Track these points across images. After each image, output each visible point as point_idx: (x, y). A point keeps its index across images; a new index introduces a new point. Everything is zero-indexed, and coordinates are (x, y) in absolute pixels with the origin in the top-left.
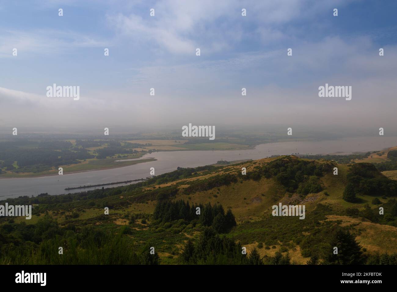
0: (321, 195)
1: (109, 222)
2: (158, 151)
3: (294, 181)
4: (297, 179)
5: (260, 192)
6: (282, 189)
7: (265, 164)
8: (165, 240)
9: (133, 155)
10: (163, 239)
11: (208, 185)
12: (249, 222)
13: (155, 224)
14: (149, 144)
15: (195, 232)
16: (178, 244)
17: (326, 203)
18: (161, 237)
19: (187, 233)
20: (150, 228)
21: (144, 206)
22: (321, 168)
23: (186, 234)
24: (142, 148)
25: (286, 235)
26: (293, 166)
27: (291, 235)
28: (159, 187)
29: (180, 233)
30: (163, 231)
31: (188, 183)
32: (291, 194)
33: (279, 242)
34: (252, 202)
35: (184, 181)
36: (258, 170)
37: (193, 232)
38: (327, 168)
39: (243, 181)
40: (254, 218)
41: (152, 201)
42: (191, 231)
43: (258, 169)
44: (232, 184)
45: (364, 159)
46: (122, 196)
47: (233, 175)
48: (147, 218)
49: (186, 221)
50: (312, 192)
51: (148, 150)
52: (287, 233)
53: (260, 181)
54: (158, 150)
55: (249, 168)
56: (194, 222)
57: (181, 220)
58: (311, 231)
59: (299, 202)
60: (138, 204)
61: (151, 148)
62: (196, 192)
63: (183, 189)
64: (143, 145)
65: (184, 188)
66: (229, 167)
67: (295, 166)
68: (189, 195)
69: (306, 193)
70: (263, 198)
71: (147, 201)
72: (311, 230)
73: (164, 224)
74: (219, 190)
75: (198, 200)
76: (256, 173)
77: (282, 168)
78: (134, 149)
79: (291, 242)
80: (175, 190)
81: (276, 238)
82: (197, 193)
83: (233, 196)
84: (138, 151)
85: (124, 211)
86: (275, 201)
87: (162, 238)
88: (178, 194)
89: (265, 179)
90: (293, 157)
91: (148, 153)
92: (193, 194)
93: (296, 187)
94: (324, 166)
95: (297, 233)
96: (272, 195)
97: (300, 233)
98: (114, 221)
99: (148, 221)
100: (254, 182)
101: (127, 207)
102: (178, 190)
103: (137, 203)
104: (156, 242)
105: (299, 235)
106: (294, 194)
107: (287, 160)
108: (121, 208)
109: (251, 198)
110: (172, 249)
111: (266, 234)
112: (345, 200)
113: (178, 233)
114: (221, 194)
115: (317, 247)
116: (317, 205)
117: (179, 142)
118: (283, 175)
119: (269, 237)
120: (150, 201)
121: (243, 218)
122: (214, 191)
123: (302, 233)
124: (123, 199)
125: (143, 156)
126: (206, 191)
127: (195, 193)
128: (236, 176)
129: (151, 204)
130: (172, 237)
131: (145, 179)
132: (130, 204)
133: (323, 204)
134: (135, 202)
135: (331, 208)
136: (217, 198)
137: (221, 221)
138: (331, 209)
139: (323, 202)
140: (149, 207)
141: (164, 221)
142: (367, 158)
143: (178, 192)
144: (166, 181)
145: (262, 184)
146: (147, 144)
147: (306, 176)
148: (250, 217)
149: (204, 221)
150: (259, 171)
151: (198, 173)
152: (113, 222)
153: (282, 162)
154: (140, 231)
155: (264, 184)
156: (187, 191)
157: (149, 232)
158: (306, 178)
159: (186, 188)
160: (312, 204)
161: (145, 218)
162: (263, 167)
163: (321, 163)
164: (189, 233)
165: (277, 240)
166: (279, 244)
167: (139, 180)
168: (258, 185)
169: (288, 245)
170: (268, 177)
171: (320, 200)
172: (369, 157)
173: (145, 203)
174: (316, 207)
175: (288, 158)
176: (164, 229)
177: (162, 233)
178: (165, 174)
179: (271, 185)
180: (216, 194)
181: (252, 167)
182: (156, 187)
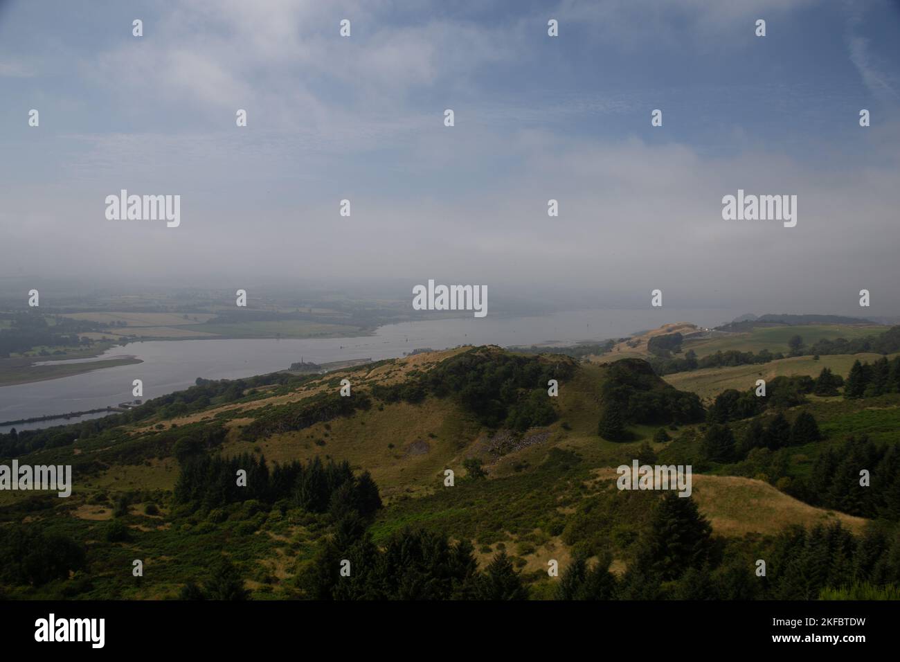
0: (554, 429)
1: (58, 514)
2: (143, 339)
3: (498, 402)
4: (504, 398)
5: (425, 430)
6: (473, 421)
7: (430, 366)
8: (228, 551)
9: (79, 349)
10: (219, 548)
11: (301, 418)
12: (406, 498)
13: (184, 514)
14: (119, 322)
15: (292, 527)
16: (262, 559)
17: (568, 446)
18: (216, 544)
19: (274, 530)
20: (174, 523)
21: (142, 471)
22: (553, 371)
23: (271, 534)
24: (101, 332)
25: (522, 518)
26: (495, 369)
27: (534, 517)
28: (174, 426)
29: (258, 533)
30: (213, 529)
31: (248, 414)
32: (492, 430)
33: (510, 535)
34: (409, 451)
35: (235, 410)
36: (418, 379)
37: (289, 529)
38: (564, 371)
39: (385, 407)
40: (414, 489)
41: (161, 459)
42: (282, 526)
43: (419, 376)
44: (359, 412)
45: (605, 353)
46: (79, 448)
47: (359, 392)
48: (157, 501)
49: (262, 504)
50: (538, 424)
51: (116, 338)
52: (522, 514)
53: (424, 405)
54: (142, 337)
55: (394, 376)
56: (283, 505)
57: (252, 501)
58: (576, 504)
59: (511, 448)
60: (126, 467)
61: (126, 332)
62: (274, 434)
63: (240, 427)
64: (104, 326)
65: (242, 425)
66: (336, 375)
67: (501, 369)
68: (254, 441)
69: (525, 426)
70: (432, 441)
71: (148, 458)
72: (575, 502)
73: (208, 513)
74: (328, 427)
75: (278, 452)
76: (415, 386)
77: (471, 374)
78: (81, 336)
79: (537, 531)
80: (219, 430)
81: (499, 526)
82: (275, 436)
83: (363, 442)
84: (92, 340)
85: (90, 485)
86: (459, 449)
87: (217, 547)
88: (227, 441)
89: (436, 399)
90: (493, 350)
91: (118, 346)
92: (265, 440)
93: (502, 415)
94: (557, 368)
95: (546, 510)
96: (453, 435)
97: (551, 511)
98: (71, 512)
99: (162, 507)
100: (411, 406)
101: (97, 476)
102: (227, 431)
103: (123, 465)
104: (207, 558)
105: (550, 514)
106: (498, 431)
107: (482, 354)
108: (81, 478)
109: (405, 443)
110: (250, 570)
111: (473, 520)
112: (604, 437)
113: (251, 534)
114: (335, 437)
115: (602, 535)
116: (550, 451)
117: (195, 319)
118: (475, 388)
119: (482, 525)
120: (156, 459)
121: (391, 489)
122: (317, 430)
123: (556, 510)
124: (81, 455)
125: (105, 352)
126: (296, 432)
127: (270, 436)
128: (367, 394)
129: (159, 467)
130: (242, 542)
131: (117, 407)
132: (105, 468)
133: (561, 448)
134: (116, 462)
135: (577, 455)
136: (326, 447)
137: (352, 499)
138: (578, 457)
139: (562, 445)
140: (153, 473)
141: (206, 505)
142: (611, 351)
143: (227, 436)
144: (184, 411)
145: (429, 412)
146: (113, 322)
147: (524, 390)
148: (406, 487)
149: (308, 503)
150: (421, 380)
151: (260, 391)
152: (68, 513)
153: (472, 361)
154: (151, 532)
155: (433, 412)
156: (251, 433)
157: (176, 534)
158: (522, 394)
159: (246, 426)
160: (538, 449)
161: (153, 501)
162: (428, 372)
163: (552, 362)
164: (279, 530)
165: (502, 529)
166: (512, 539)
167: (100, 411)
168: (419, 414)
169: (533, 538)
170: (442, 394)
171: (555, 441)
172: (615, 350)
173: (144, 465)
174: (547, 456)
175: (482, 352)
176: (214, 525)
177: (213, 534)
178: (175, 395)
179: (450, 412)
180: (320, 437)
181: (402, 374)
182: (164, 426)
